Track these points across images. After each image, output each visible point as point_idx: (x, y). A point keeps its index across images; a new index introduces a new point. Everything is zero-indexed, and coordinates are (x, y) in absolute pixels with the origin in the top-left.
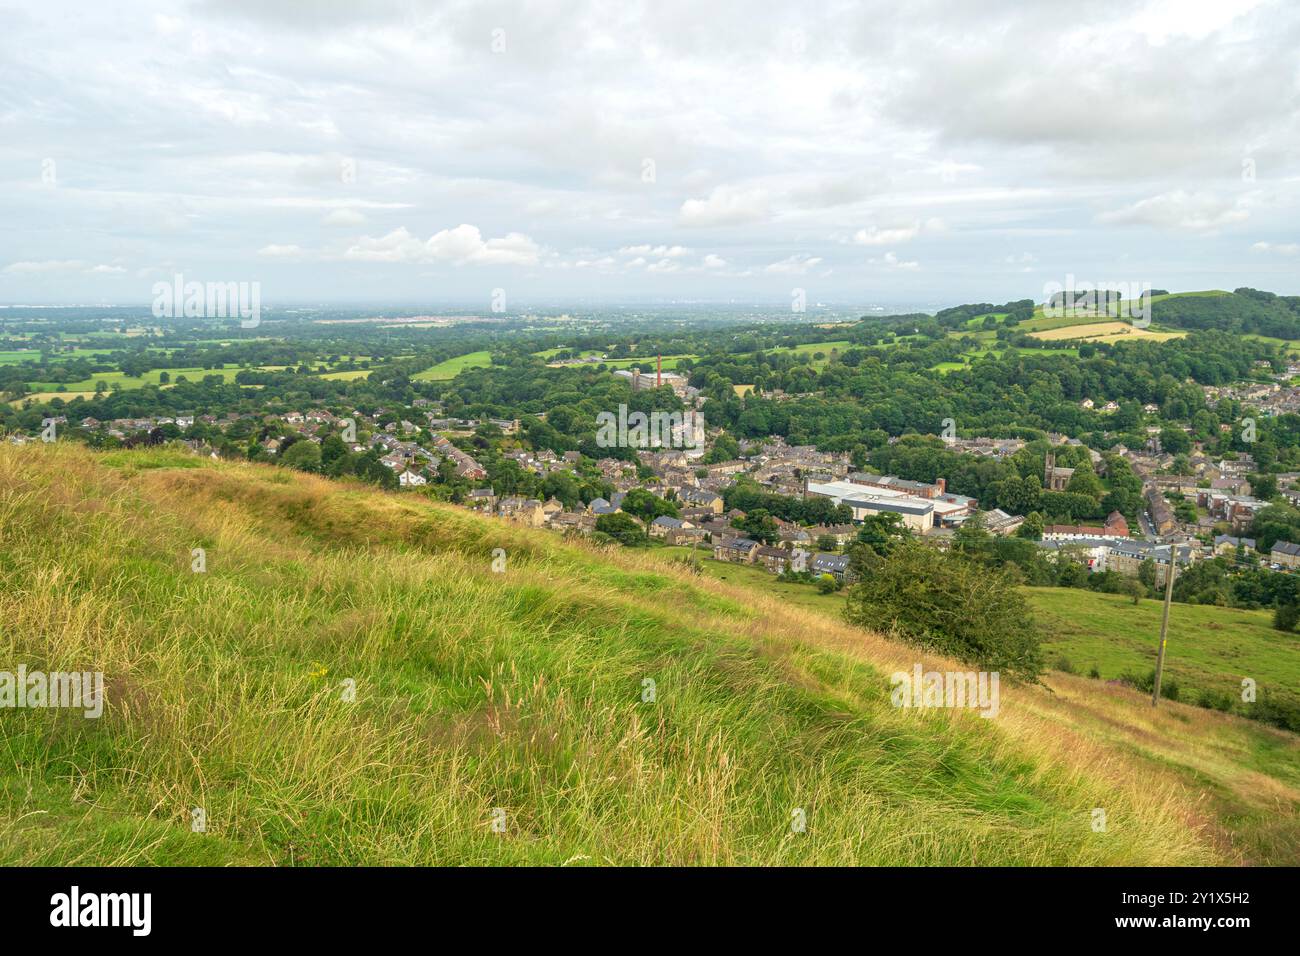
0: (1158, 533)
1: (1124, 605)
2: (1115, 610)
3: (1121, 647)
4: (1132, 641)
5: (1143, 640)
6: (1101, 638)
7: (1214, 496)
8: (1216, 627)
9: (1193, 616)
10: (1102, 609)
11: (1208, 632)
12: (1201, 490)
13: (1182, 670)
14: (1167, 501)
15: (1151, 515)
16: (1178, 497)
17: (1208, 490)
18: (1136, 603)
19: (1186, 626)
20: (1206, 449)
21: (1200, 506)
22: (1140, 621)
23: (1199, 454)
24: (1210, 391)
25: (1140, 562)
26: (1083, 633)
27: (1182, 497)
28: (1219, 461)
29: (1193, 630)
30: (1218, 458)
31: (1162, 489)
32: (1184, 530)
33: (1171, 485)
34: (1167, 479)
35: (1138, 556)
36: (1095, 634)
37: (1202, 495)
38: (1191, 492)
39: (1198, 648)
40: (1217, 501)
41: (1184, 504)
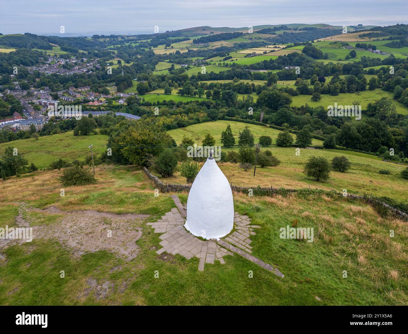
0: (31, 116)
1: (34, 141)
2: (32, 143)
3: (40, 153)
4: (42, 150)
5: (45, 149)
6: (33, 152)
7: (43, 102)
8: (61, 140)
9: (54, 139)
10: (28, 144)
11: (60, 142)
12: (38, 100)
13: (59, 154)
14: (30, 105)
15: (26, 111)
16: (32, 104)
17: (40, 100)
18: (37, 139)
19: (54, 142)
20: (34, 87)
21: (40, 105)
22: (41, 144)
23: (33, 89)
24: (29, 68)
25: (30, 126)
26: (27, 153)
27: (34, 103)
28: (40, 90)
29: (56, 142)
30: (39, 89)
31: (27, 102)
32: (38, 113)
33: (29, 100)
34: (27, 98)
35: (29, 124)
36: (30, 152)
37: (39, 102)
38: (35, 101)
39: (60, 147)
40: (44, 103)
41: (35, 105)
